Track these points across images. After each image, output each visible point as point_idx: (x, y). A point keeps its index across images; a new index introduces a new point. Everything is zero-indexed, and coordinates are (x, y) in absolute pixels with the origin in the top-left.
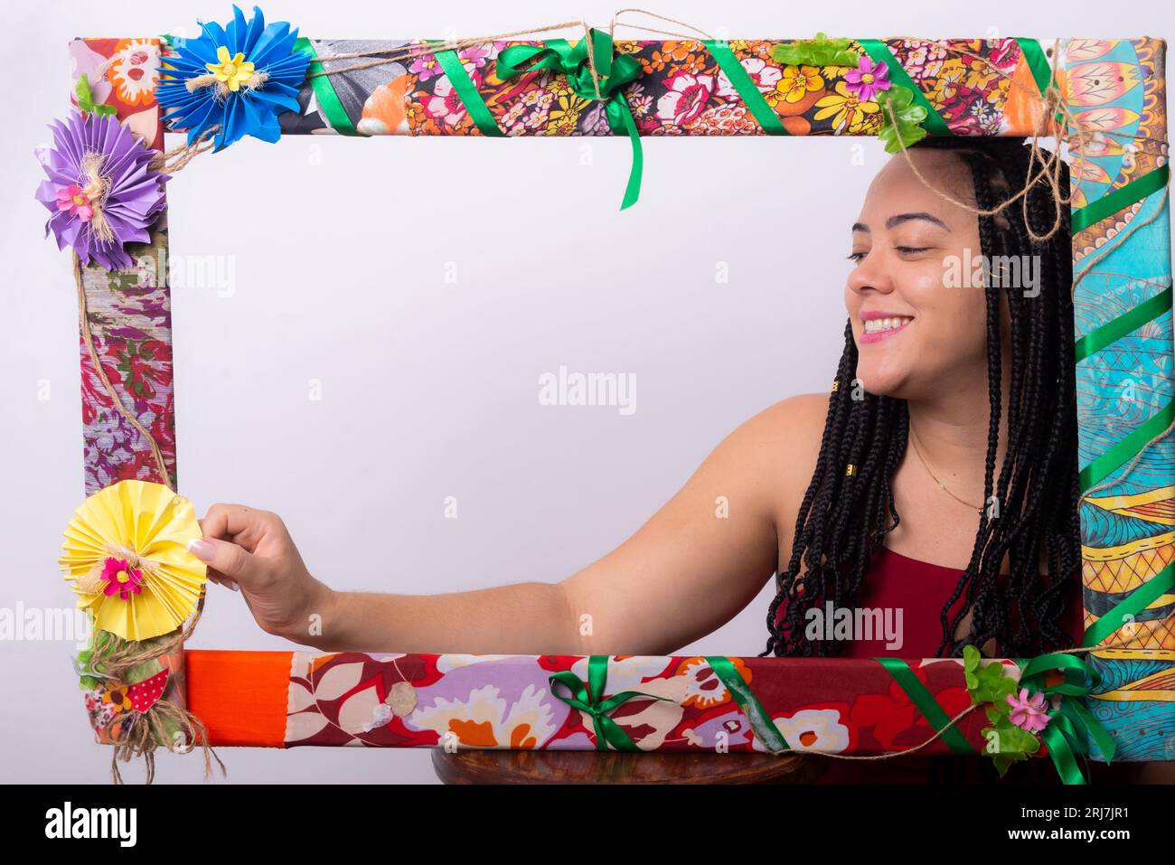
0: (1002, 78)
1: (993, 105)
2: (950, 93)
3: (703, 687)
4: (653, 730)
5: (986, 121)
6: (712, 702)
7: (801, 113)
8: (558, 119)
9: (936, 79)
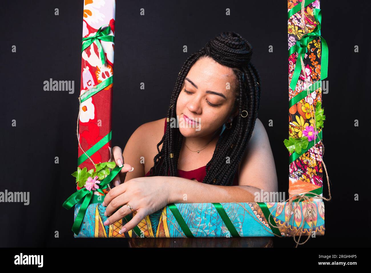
0: (310, 179)
1: (301, 177)
2: (305, 162)
3: (103, 73)
4: (89, 56)
5: (296, 174)
6: (98, 76)
7: (298, 111)
8: (295, 28)
9: (310, 157)
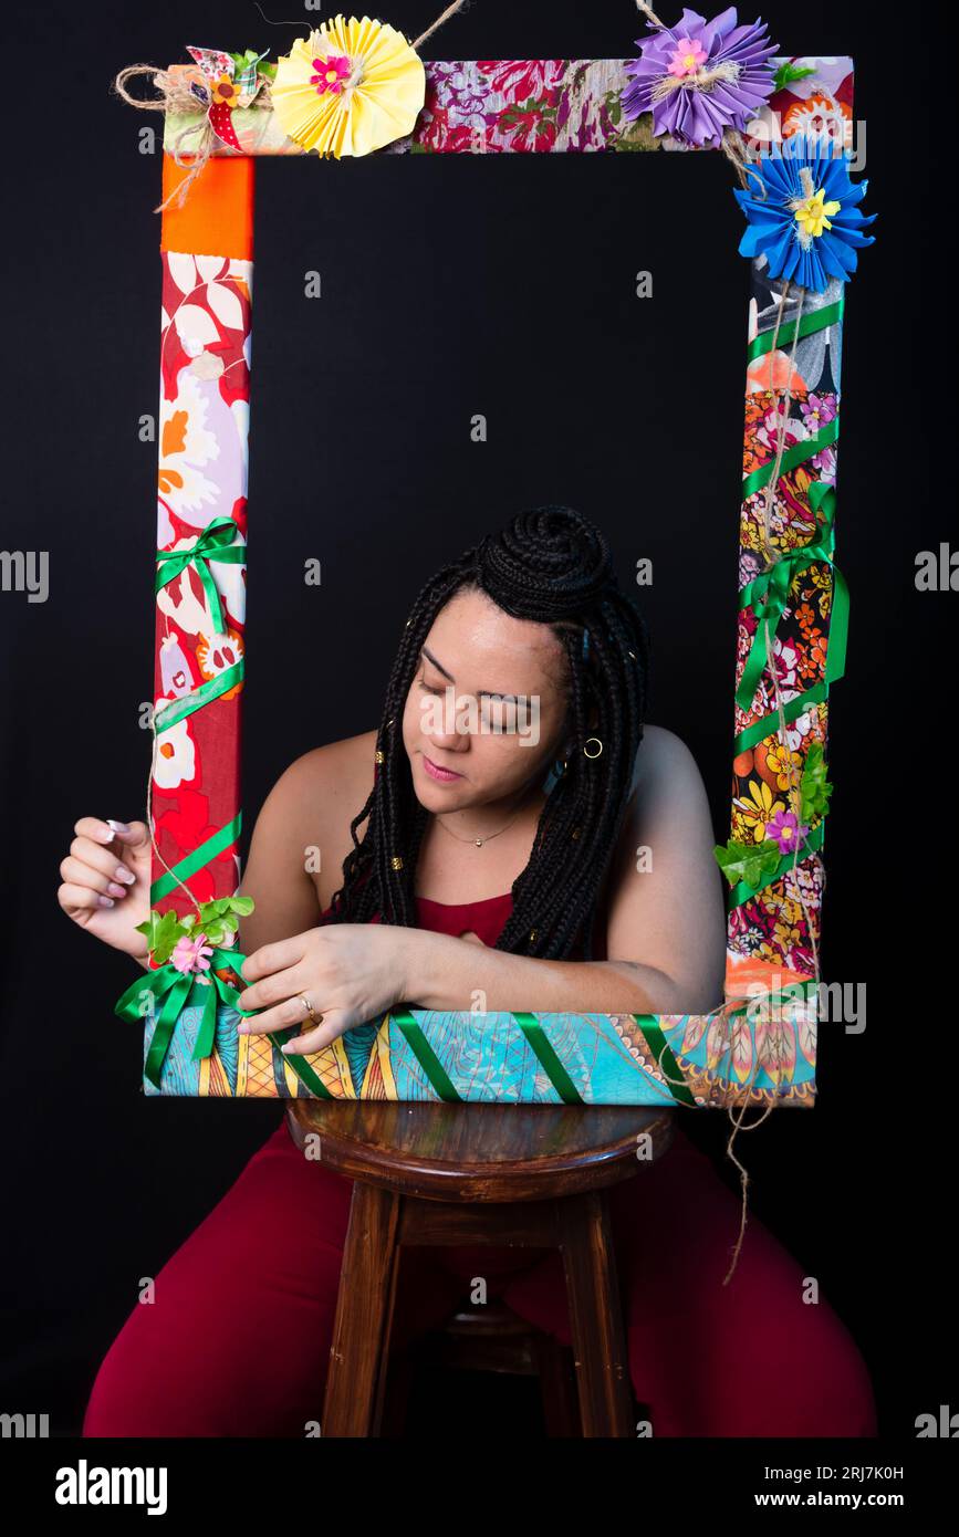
0: (783, 956)
1: (758, 949)
2: (770, 908)
3: (216, 653)
4: (176, 605)
5: (743, 941)
6: (203, 661)
7: (756, 767)
8: (758, 532)
9: (784, 895)
